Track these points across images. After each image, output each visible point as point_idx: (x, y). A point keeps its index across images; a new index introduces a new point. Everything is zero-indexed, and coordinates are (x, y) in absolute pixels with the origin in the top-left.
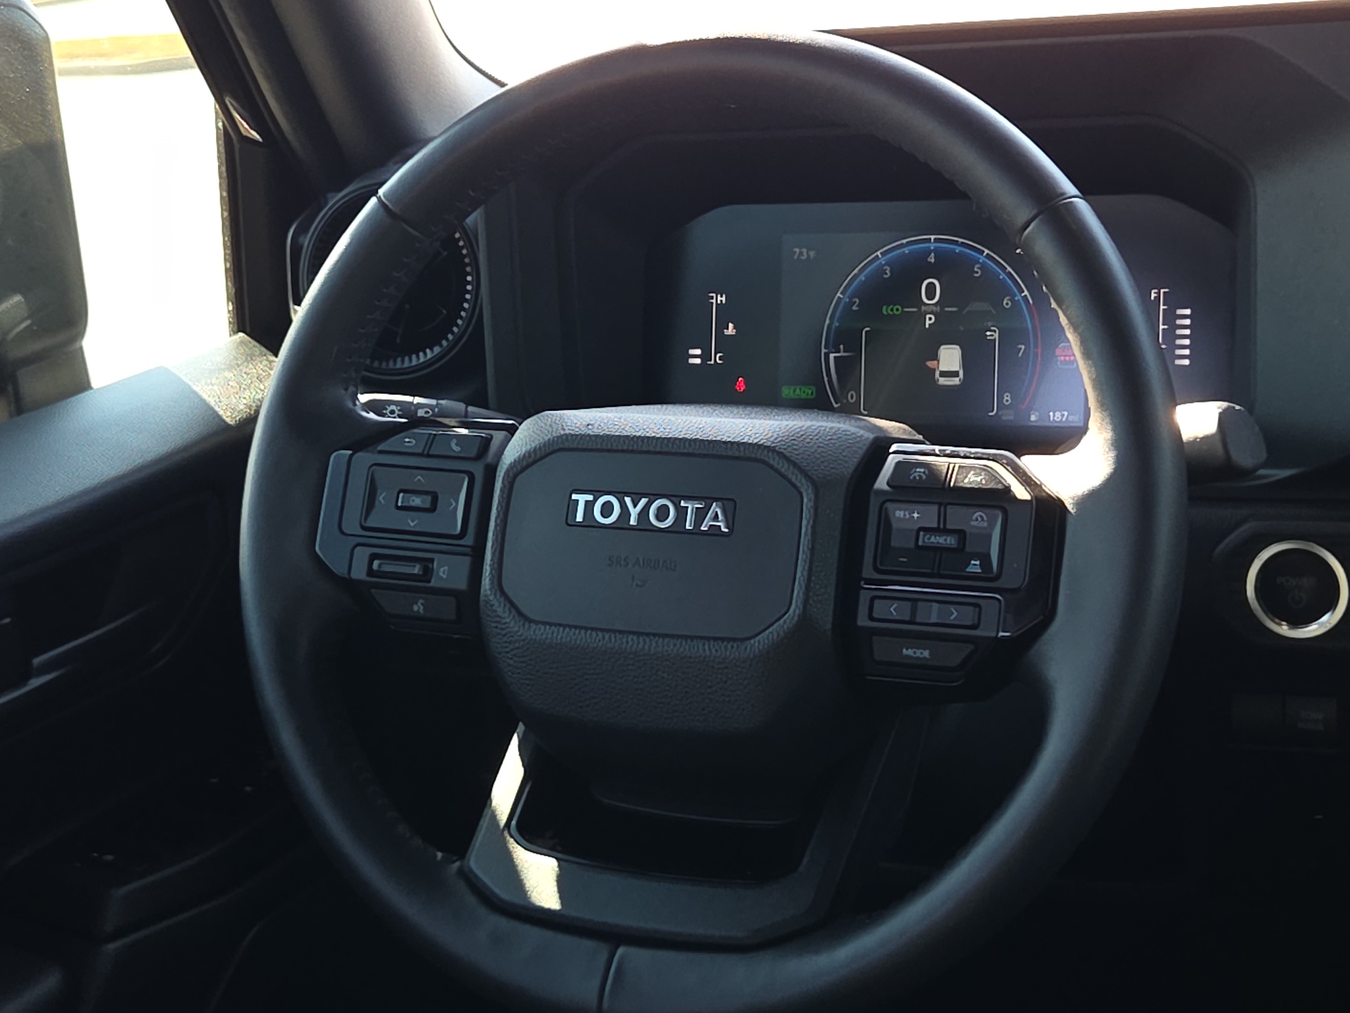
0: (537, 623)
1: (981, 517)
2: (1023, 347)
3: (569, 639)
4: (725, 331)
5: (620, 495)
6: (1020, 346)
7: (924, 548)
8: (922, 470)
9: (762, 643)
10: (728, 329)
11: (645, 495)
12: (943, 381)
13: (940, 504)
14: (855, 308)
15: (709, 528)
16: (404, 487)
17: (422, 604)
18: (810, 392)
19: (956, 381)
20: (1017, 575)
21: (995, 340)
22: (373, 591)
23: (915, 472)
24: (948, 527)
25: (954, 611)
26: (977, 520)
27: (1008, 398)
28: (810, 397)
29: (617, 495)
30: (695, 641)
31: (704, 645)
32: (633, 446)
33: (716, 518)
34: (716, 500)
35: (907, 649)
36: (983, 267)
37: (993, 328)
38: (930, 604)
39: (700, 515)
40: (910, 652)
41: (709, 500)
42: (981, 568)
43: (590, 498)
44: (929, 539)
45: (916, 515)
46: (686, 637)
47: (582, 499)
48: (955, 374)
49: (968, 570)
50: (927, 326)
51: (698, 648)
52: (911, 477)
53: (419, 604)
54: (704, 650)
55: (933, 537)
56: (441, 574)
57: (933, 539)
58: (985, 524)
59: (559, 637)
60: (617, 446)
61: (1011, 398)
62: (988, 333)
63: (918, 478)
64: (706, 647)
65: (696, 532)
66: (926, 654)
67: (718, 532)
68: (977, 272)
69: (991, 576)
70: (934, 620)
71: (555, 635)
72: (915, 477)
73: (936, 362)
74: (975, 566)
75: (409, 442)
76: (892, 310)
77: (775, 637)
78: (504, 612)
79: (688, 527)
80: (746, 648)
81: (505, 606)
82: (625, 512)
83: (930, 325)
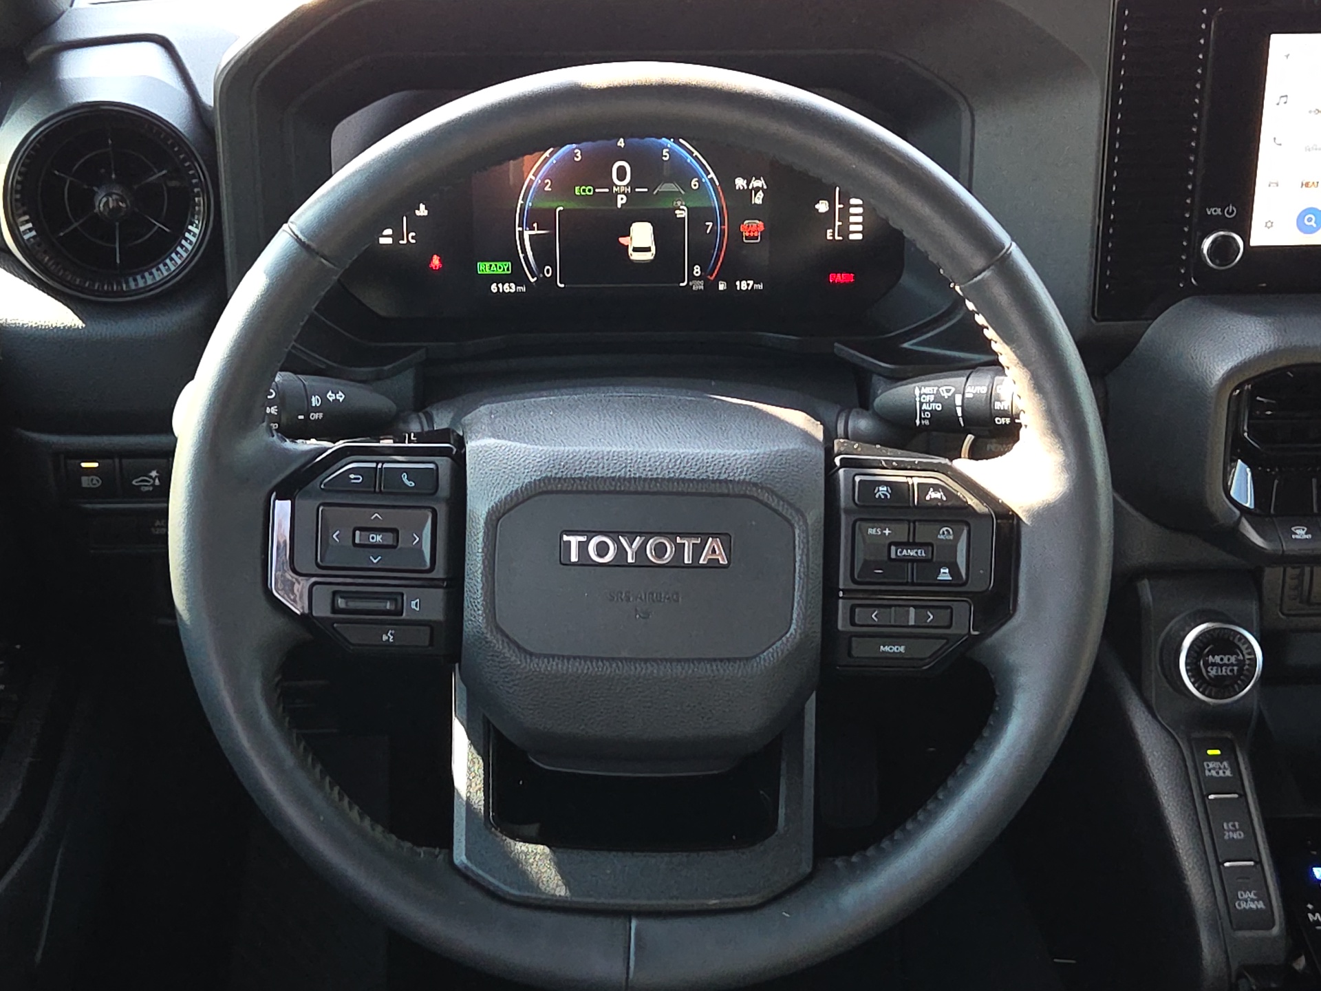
0: (539, 656)
1: (947, 530)
2: (710, 224)
3: (575, 670)
4: (417, 211)
5: (614, 534)
6: (707, 223)
7: (898, 560)
8: (885, 489)
9: (768, 661)
10: (419, 209)
11: (640, 534)
12: (636, 256)
13: (909, 521)
14: (547, 188)
15: (708, 562)
16: (359, 525)
17: (391, 634)
18: (506, 268)
19: (648, 256)
20: (984, 581)
21: (684, 218)
22: (335, 625)
23: (879, 491)
24: (917, 541)
25: (930, 614)
26: (943, 533)
27: (699, 270)
28: (506, 272)
29: (611, 535)
30: (702, 663)
31: (711, 666)
32: (620, 487)
33: (714, 550)
34: (714, 535)
35: (884, 647)
36: (671, 152)
37: (682, 207)
38: (907, 609)
39: (697, 551)
40: (887, 649)
41: (705, 536)
42: (951, 576)
43: (583, 539)
44: (901, 552)
45: (887, 532)
46: (693, 660)
47: (574, 540)
48: (648, 249)
49: (939, 578)
50: (619, 206)
51: (706, 669)
52: (877, 496)
53: (389, 634)
54: (712, 670)
55: (905, 551)
56: (414, 607)
57: (905, 552)
58: (951, 537)
59: (565, 668)
60: (603, 487)
61: (701, 270)
62: (677, 212)
63: (883, 497)
64: (715, 667)
65: (695, 566)
66: (902, 649)
67: (717, 565)
68: (666, 156)
69: (960, 582)
70: (912, 622)
71: (560, 666)
72: (880, 496)
73: (629, 238)
74: (945, 574)
75: (355, 479)
76: (584, 191)
77: (780, 654)
78: (504, 648)
79: (686, 562)
80: (753, 667)
81: (503, 641)
82: (621, 551)
83: (622, 205)
